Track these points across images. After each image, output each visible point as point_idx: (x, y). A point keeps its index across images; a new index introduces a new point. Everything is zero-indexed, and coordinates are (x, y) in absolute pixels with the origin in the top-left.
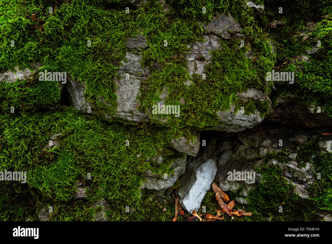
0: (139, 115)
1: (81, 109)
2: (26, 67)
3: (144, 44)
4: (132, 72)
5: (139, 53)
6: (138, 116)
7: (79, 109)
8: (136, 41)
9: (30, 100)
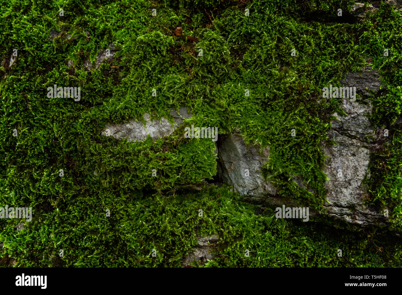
0: (367, 214)
1: (248, 193)
2: (163, 116)
3: (377, 84)
4: (353, 134)
5: (367, 100)
6: (365, 215)
7: (246, 193)
8: (360, 78)
9: (170, 174)
